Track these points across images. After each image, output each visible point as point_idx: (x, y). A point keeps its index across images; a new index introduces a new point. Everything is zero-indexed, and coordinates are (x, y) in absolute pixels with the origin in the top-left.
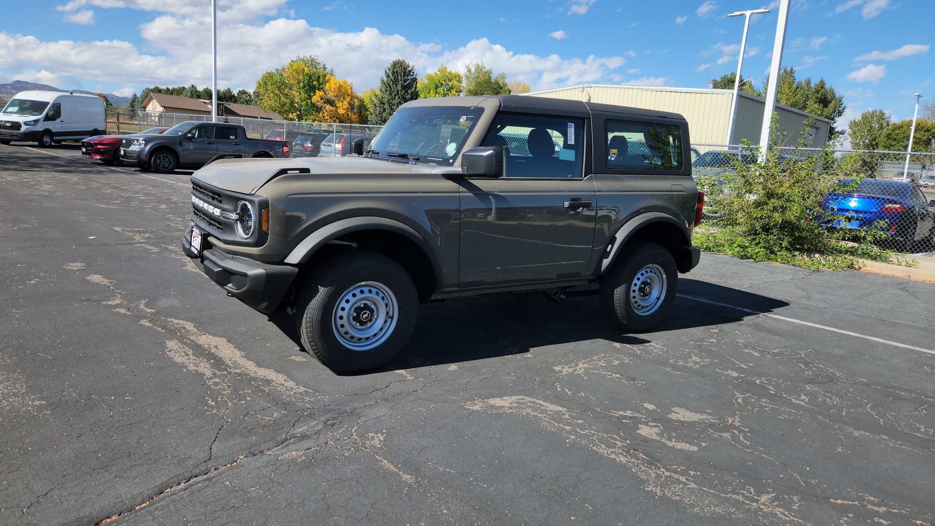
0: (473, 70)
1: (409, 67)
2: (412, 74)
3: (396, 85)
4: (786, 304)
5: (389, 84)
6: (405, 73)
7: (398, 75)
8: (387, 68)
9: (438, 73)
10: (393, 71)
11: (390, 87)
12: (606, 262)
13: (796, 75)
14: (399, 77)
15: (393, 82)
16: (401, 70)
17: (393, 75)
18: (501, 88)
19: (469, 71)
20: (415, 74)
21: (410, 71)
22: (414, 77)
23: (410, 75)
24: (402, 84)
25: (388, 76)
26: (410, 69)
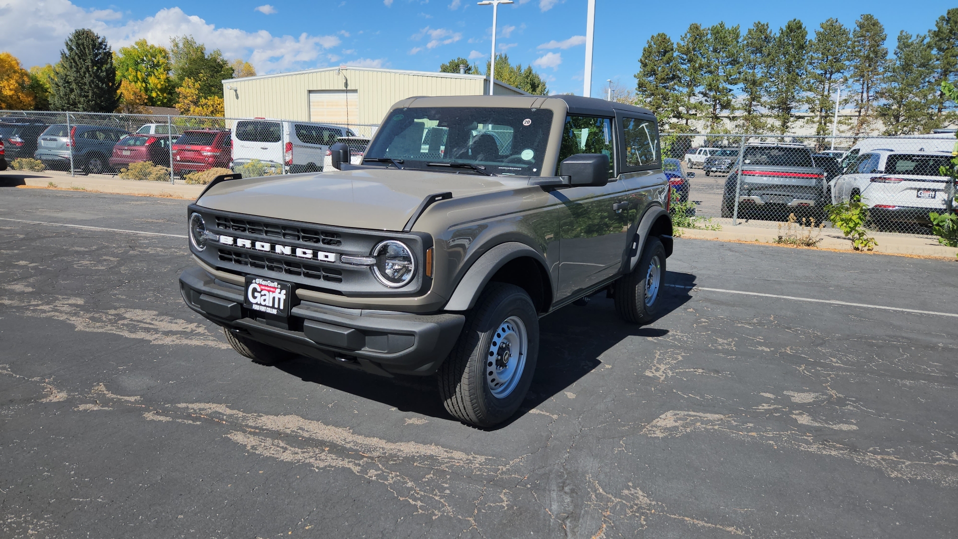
0: (181, 45)
1: (98, 38)
2: (104, 47)
3: (84, 60)
5: (73, 59)
6: (94, 46)
7: (84, 48)
8: (68, 39)
9: (137, 47)
10: (77, 43)
11: (75, 62)
12: (634, 260)
13: (510, 61)
14: (87, 50)
15: (79, 56)
16: (89, 42)
17: (77, 48)
18: (222, 67)
19: (176, 45)
20: (108, 47)
21: (101, 44)
22: (107, 50)
23: (102, 48)
24: (91, 59)
25: (71, 49)
26: (100, 40)
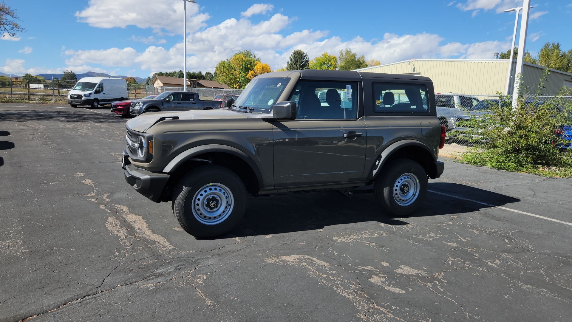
0: (344, 54)
1: (304, 54)
2: (306, 58)
3: (296, 65)
4: (517, 200)
5: (292, 65)
6: (302, 57)
7: (297, 59)
8: (291, 55)
9: (322, 57)
10: (294, 57)
11: (292, 66)
12: (375, 171)
13: (561, 48)
14: (298, 60)
15: (294, 63)
16: (299, 56)
17: (294, 59)
18: (361, 64)
19: (342, 54)
20: (308, 58)
21: (305, 56)
22: (307, 59)
23: (305, 58)
24: (300, 65)
25: (291, 60)
26: (304, 55)
